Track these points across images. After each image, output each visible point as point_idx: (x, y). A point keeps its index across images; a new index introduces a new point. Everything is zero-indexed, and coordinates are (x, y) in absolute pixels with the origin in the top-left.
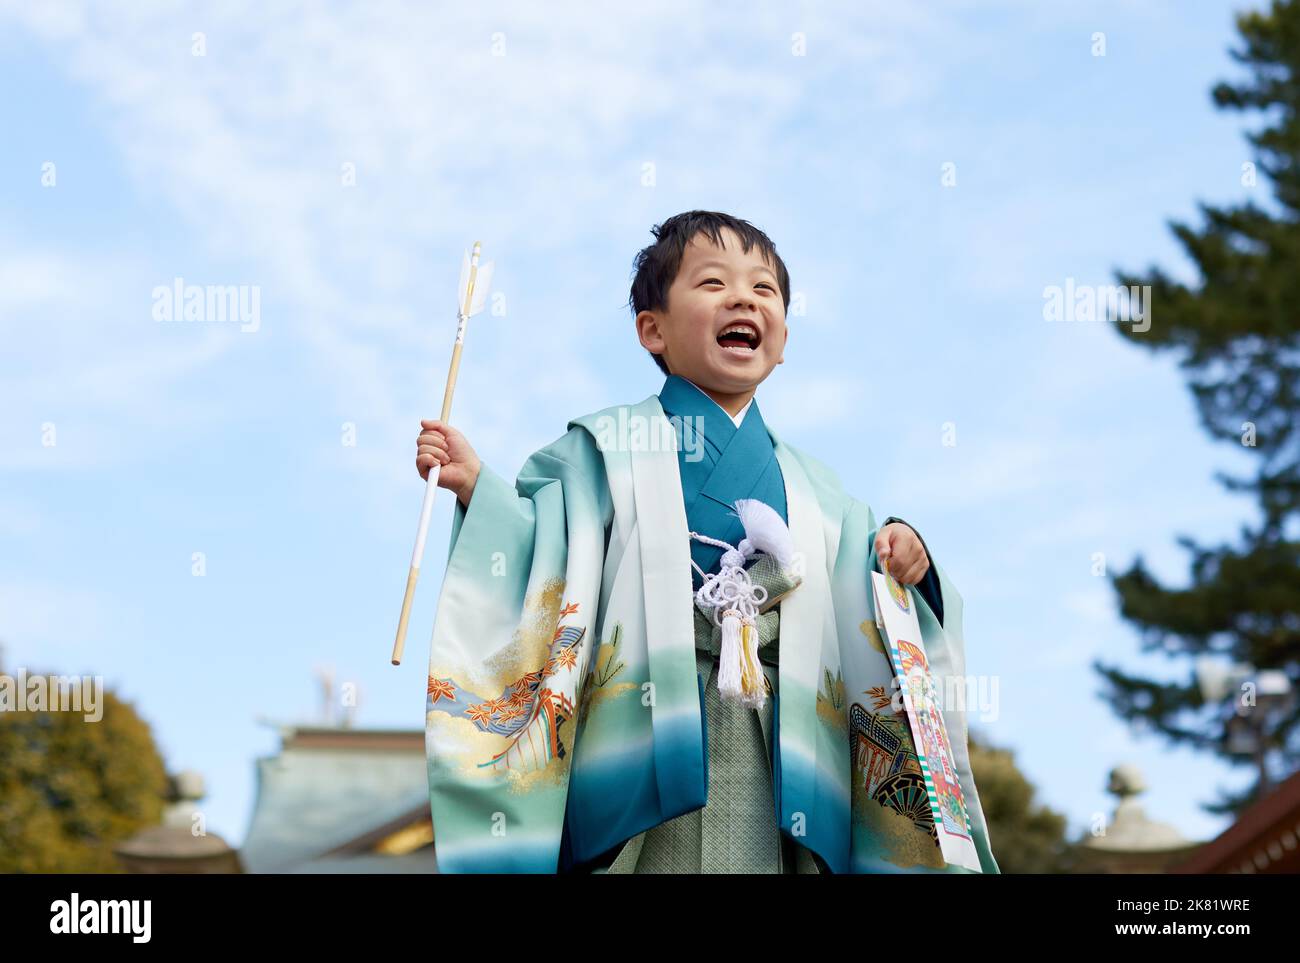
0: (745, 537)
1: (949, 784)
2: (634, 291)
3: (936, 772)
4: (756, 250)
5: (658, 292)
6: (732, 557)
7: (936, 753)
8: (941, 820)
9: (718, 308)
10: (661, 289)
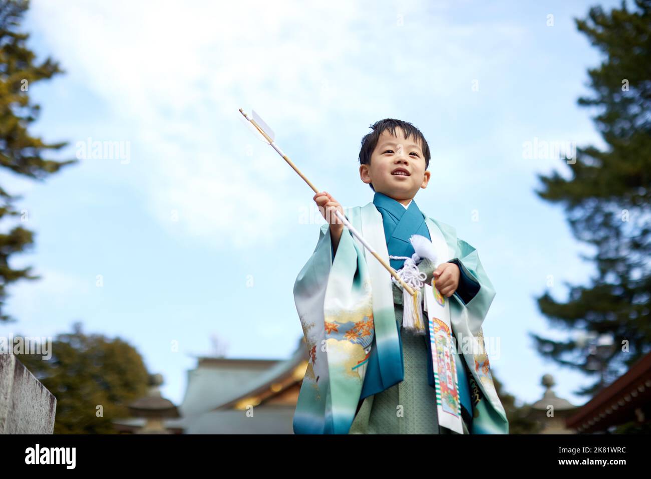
0: (415, 253)
1: (449, 389)
2: (360, 156)
3: (443, 382)
4: (411, 137)
5: (367, 157)
6: (409, 262)
7: (444, 373)
8: (441, 404)
9: (391, 163)
10: (368, 155)
